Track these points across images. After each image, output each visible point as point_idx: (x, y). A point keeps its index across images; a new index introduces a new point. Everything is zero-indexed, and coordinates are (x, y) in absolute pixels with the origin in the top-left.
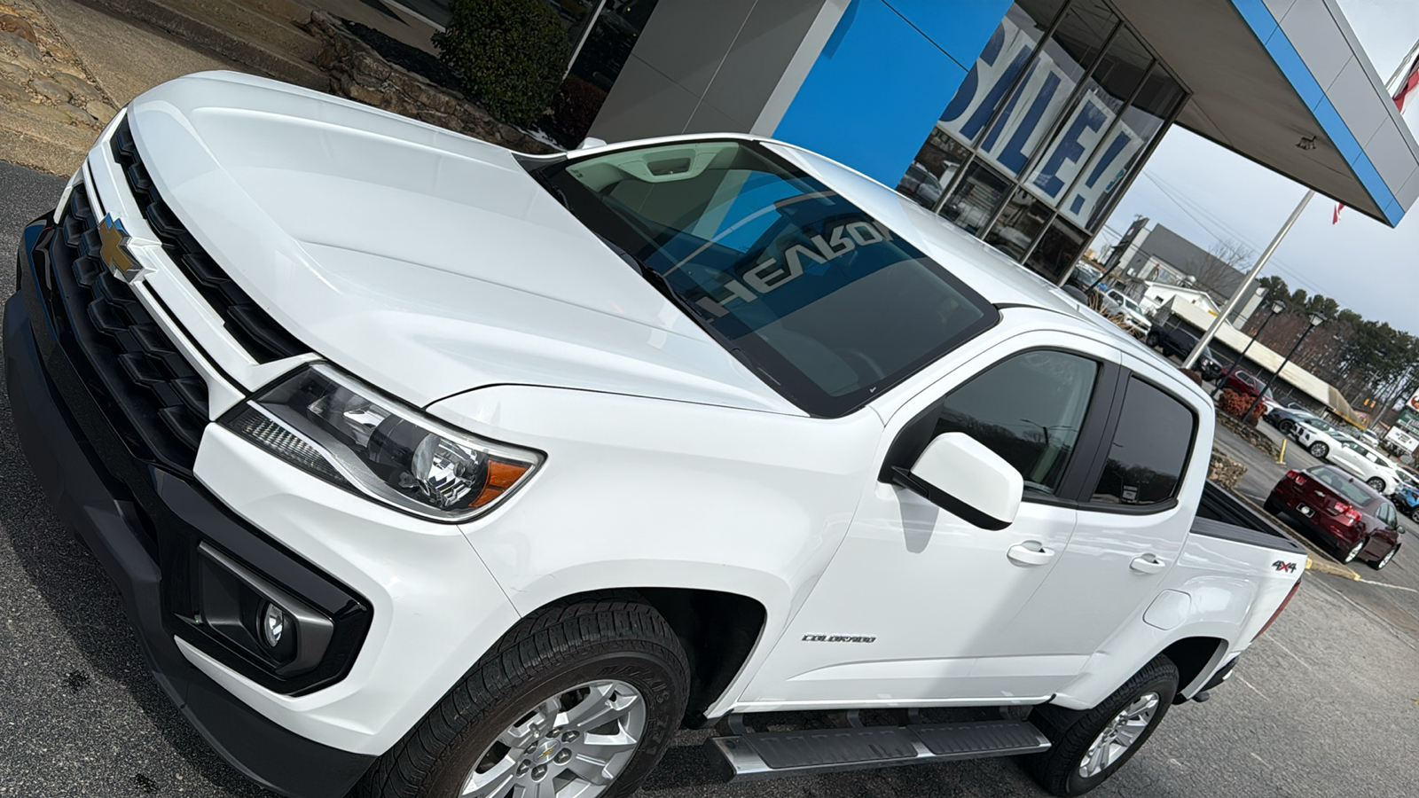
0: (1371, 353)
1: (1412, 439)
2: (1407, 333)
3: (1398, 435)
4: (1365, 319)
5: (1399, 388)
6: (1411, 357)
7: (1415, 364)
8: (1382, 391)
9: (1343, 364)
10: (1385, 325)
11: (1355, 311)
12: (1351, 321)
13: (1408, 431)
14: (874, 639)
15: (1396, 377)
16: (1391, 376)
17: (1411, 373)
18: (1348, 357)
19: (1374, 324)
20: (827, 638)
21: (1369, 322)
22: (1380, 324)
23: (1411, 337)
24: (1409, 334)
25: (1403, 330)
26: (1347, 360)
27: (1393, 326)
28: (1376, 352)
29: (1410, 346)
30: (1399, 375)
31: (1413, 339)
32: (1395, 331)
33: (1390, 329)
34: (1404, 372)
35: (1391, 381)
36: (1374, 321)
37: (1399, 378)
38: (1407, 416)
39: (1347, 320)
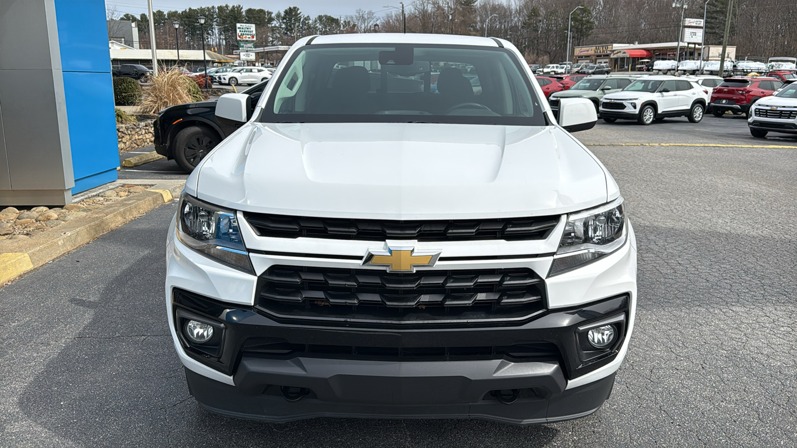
0: (194, 26)
1: (251, 54)
2: (201, 8)
3: (244, 55)
4: (180, 12)
5: (217, 35)
6: (211, 18)
7: (215, 20)
8: (211, 41)
9: (186, 38)
10: (190, 9)
11: (173, 10)
12: (175, 16)
13: (247, 51)
15: (212, 31)
16: (210, 32)
17: (217, 25)
18: (186, 34)
19: (185, 11)
21: (183, 12)
22: (188, 10)
23: (204, 8)
24: (203, 7)
25: (199, 7)
26: (187, 35)
27: (194, 8)
28: (196, 24)
29: (207, 13)
30: (213, 28)
31: (206, 9)
32: (196, 10)
33: (193, 10)
34: (213, 26)
35: (212, 34)
36: (184, 10)
37: (213, 30)
38: (242, 45)
39: (172, 16)
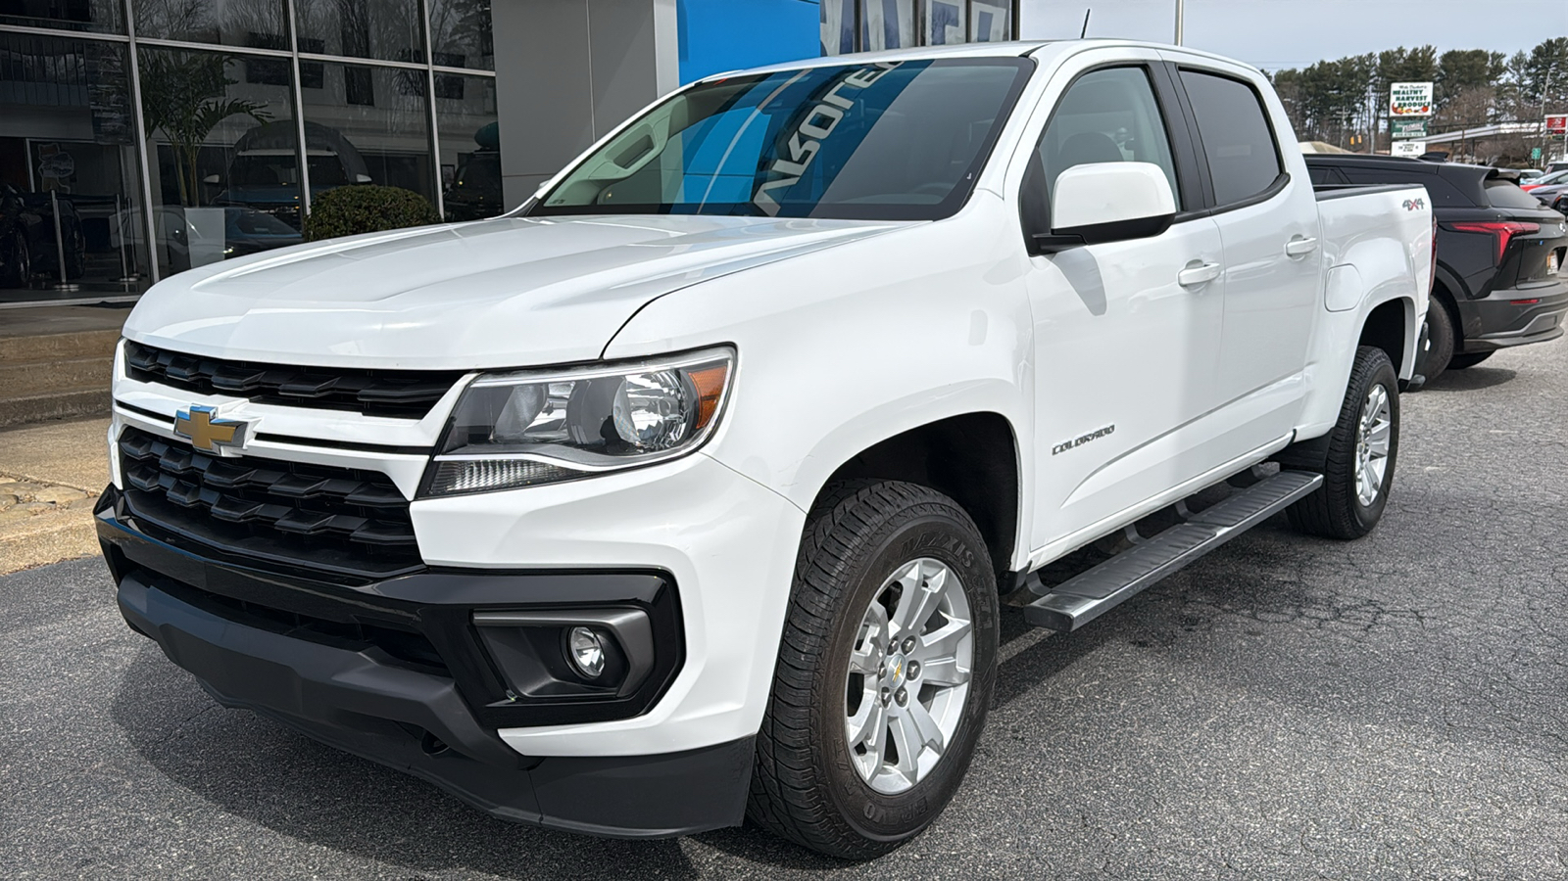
0: (1326, 96)
1: (1416, 144)
2: (1345, 58)
3: (1401, 148)
4: (1300, 70)
5: (1373, 111)
6: (1364, 76)
7: (1372, 81)
8: (1359, 123)
9: (1308, 122)
10: (1322, 63)
11: (1287, 68)
12: (1290, 79)
13: (1408, 139)
14: (1113, 427)
15: (1362, 103)
16: (1358, 105)
17: (1373, 91)
18: (1309, 113)
19: (1311, 69)
20: (1073, 443)
21: (1306, 70)
22: (1317, 66)
23: (1352, 59)
24: (1349, 57)
25: (1341, 57)
26: (1310, 116)
27: (1328, 60)
28: (1330, 92)
29: (1356, 68)
30: (1364, 99)
31: (1355, 60)
32: (1334, 64)
33: (1329, 64)
34: (1366, 94)
35: (1361, 110)
36: (1309, 66)
37: (1366, 102)
38: (1398, 126)
39: (1285, 80)
